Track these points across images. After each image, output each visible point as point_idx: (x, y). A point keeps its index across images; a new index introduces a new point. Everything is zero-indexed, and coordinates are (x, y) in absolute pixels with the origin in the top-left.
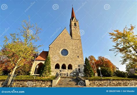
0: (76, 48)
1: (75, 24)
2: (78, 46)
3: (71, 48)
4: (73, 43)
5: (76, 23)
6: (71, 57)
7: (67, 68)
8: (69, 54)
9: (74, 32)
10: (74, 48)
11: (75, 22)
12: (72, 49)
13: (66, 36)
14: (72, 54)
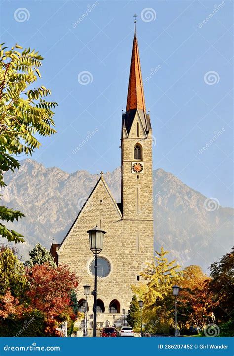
0: (134, 252)
1: (138, 147)
2: (140, 244)
3: (118, 252)
4: (126, 236)
5: (142, 143)
6: (117, 280)
7: (107, 309)
8: (111, 272)
9: (131, 190)
10: (127, 252)
11: (136, 141)
12: (123, 256)
13: (105, 210)
14: (122, 272)
